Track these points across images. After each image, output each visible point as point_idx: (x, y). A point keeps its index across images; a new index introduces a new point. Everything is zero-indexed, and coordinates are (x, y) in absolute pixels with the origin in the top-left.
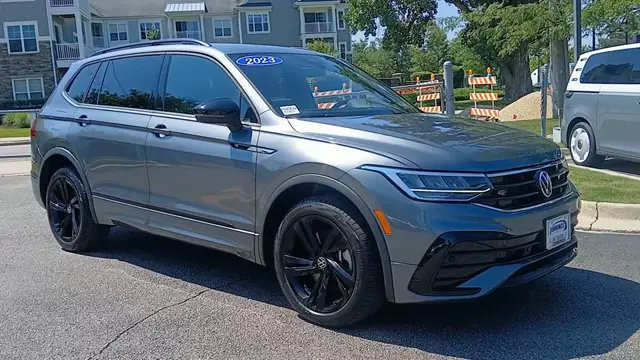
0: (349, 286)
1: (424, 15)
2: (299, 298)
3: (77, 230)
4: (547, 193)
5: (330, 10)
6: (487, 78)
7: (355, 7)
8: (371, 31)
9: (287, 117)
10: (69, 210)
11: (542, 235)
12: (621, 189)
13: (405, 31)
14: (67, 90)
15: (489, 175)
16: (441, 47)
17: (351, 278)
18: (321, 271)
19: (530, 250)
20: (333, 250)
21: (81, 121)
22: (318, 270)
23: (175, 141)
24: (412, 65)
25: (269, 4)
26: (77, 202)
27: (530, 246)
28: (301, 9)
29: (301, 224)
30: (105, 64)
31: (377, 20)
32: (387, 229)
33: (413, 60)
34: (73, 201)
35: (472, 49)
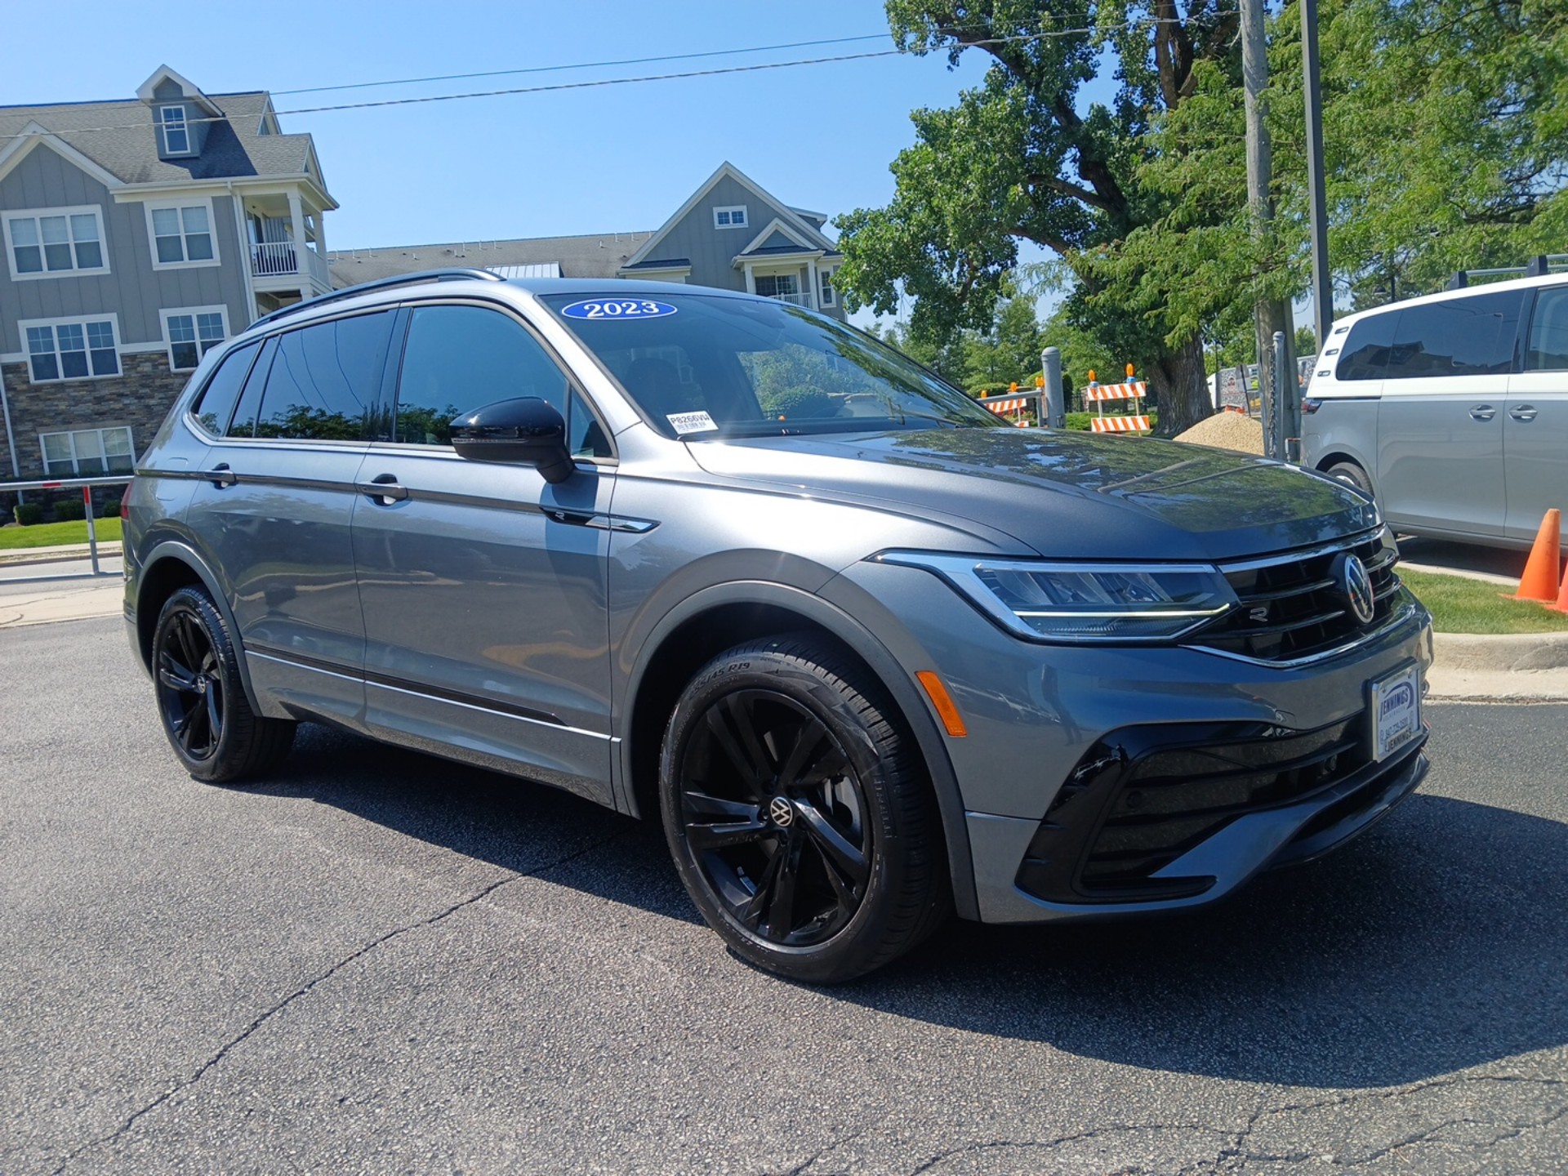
0: (855, 876)
1: (991, 269)
2: (727, 904)
3: (219, 728)
4: (1365, 615)
5: (804, 270)
6: (1127, 386)
7: (854, 257)
8: (887, 305)
9: (686, 438)
10: (202, 686)
11: (1359, 727)
12: (1463, 602)
13: (955, 301)
14: (195, 408)
15: (1227, 569)
16: (1023, 336)
17: (858, 855)
18: (781, 832)
19: (1333, 765)
20: (810, 779)
21: (218, 478)
22: (771, 830)
23: (415, 510)
24: (968, 372)
25: (685, 262)
26: (213, 665)
27: (1335, 755)
28: (748, 269)
29: (725, 712)
30: (272, 344)
31: (899, 284)
32: (952, 725)
33: (971, 362)
34: (207, 661)
35: (1089, 335)
